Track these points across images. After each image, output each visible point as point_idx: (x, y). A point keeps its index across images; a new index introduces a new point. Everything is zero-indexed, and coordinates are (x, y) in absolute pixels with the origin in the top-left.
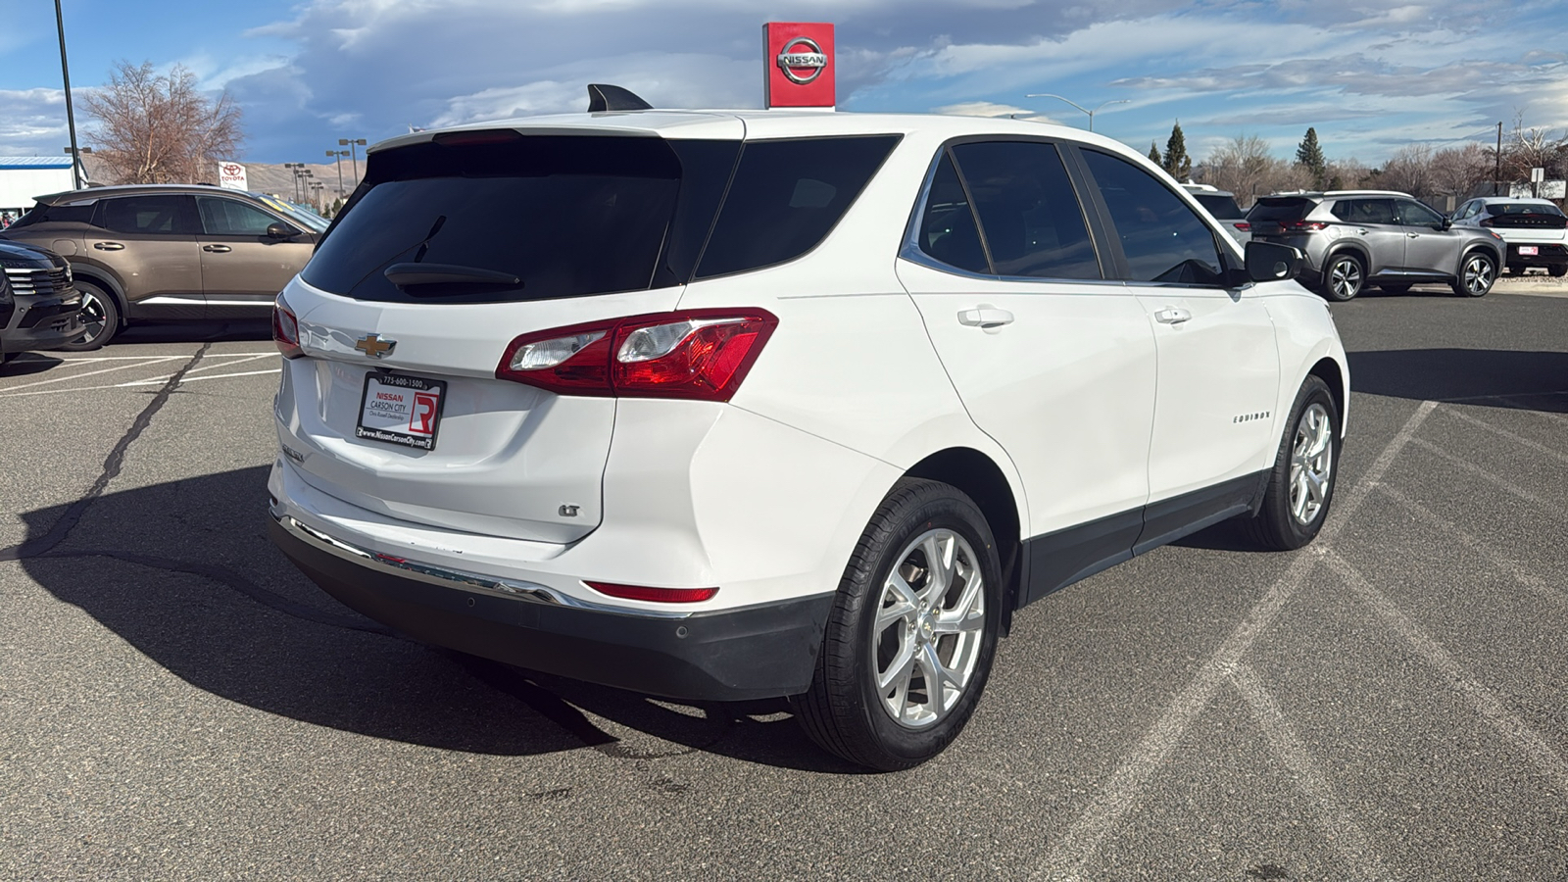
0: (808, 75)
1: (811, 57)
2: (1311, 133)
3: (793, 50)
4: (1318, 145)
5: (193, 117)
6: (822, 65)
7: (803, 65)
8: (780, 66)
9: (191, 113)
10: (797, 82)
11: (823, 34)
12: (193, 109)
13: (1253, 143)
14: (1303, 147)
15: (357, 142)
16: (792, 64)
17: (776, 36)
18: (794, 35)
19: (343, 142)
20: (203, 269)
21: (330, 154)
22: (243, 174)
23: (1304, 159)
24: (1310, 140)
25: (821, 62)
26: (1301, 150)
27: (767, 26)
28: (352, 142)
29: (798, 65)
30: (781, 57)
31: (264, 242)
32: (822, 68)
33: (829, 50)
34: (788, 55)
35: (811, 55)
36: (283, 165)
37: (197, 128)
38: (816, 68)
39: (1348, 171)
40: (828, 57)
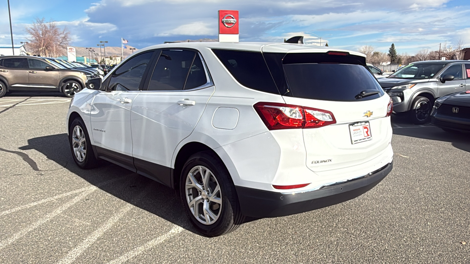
0: (231, 25)
1: (232, 20)
2: (393, 45)
3: (226, 18)
4: (395, 49)
5: (56, 33)
6: (235, 22)
7: (229, 22)
8: (223, 22)
9: (56, 32)
10: (228, 27)
11: (235, 14)
12: (57, 31)
13: (370, 48)
14: (390, 49)
15: (105, 42)
16: (226, 22)
17: (222, 14)
18: (227, 14)
19: (101, 42)
20: (29, 77)
21: (98, 45)
22: (74, 50)
23: (390, 53)
24: (392, 47)
25: (235, 21)
26: (390, 50)
27: (219, 11)
28: (104, 42)
29: (228, 22)
30: (223, 20)
31: (45, 71)
32: (235, 23)
33: (237, 19)
34: (225, 19)
35: (232, 19)
36: (85, 48)
37: (58, 37)
38: (233, 23)
39: (404, 57)
40: (237, 20)
